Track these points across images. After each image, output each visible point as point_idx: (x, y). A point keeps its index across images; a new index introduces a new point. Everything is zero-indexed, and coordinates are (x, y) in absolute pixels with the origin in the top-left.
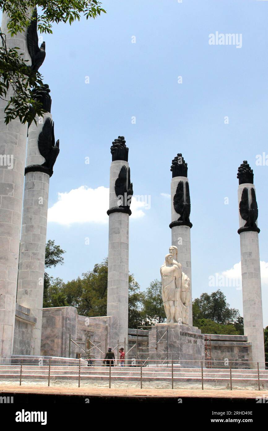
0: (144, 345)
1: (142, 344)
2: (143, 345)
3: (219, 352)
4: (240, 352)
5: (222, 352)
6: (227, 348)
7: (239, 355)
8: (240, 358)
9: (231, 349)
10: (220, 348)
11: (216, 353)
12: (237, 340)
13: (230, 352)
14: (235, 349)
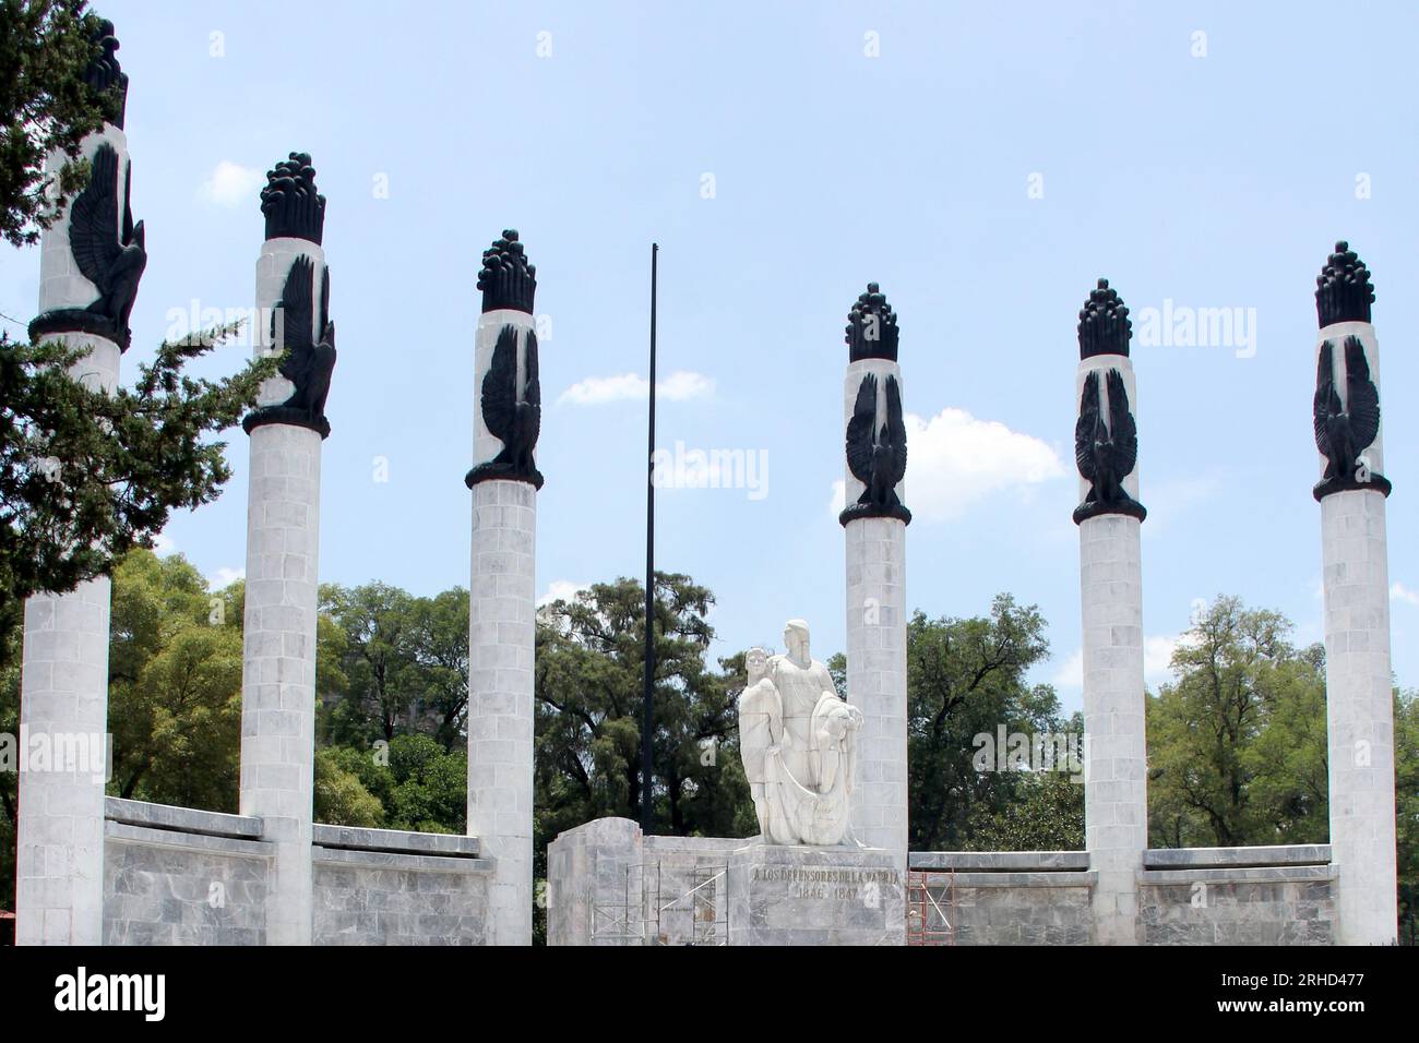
0: (966, 895)
1: (957, 893)
2: (959, 895)
3: (1233, 901)
4: (1302, 897)
5: (1243, 901)
6: (1259, 888)
7: (1298, 910)
8: (1302, 917)
9: (1274, 890)
10: (1234, 891)
11: (1220, 906)
12: (1296, 860)
13: (1268, 901)
14: (1285, 892)
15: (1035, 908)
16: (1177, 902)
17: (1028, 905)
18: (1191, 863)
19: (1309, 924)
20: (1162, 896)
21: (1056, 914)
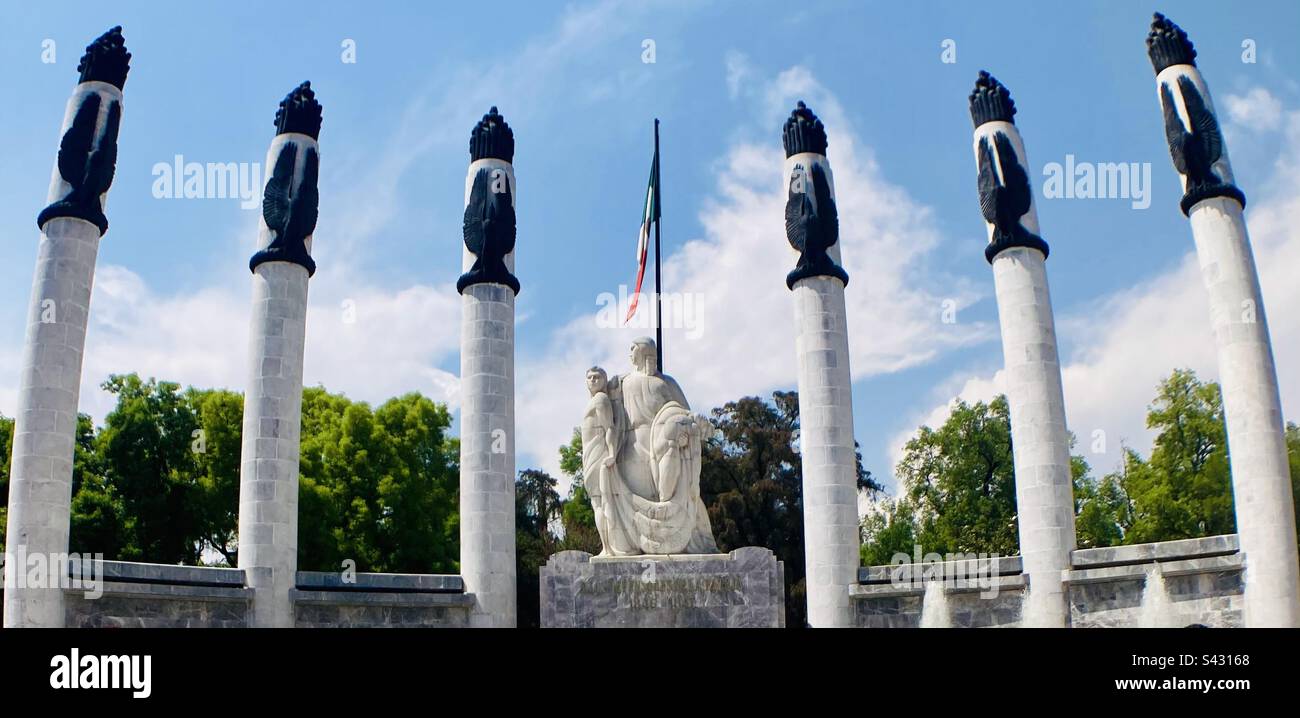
15: (973, 612)
16: (1103, 599)
17: (967, 610)
18: (1114, 560)
19: (1223, 614)
20: (1089, 594)
21: (993, 617)
